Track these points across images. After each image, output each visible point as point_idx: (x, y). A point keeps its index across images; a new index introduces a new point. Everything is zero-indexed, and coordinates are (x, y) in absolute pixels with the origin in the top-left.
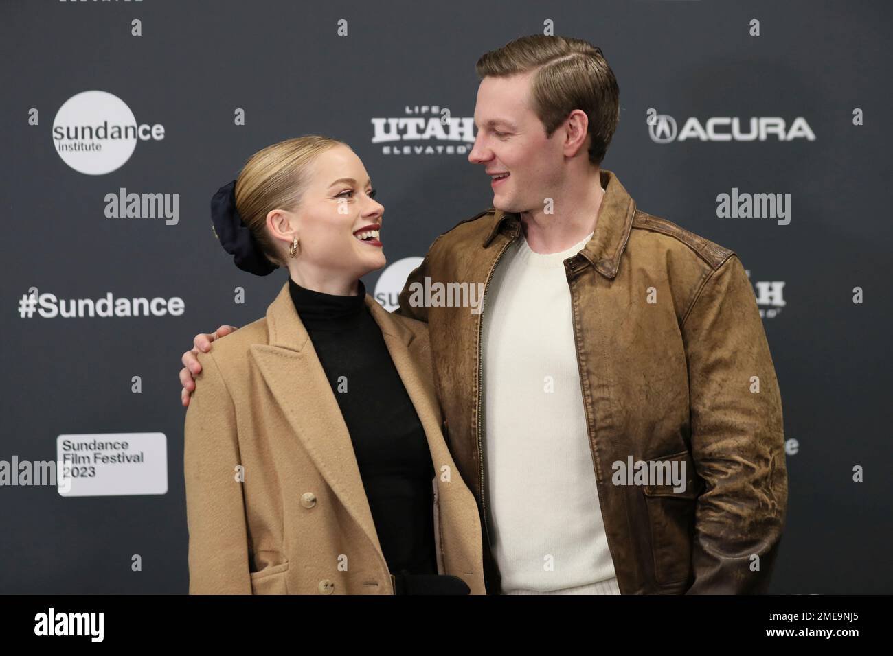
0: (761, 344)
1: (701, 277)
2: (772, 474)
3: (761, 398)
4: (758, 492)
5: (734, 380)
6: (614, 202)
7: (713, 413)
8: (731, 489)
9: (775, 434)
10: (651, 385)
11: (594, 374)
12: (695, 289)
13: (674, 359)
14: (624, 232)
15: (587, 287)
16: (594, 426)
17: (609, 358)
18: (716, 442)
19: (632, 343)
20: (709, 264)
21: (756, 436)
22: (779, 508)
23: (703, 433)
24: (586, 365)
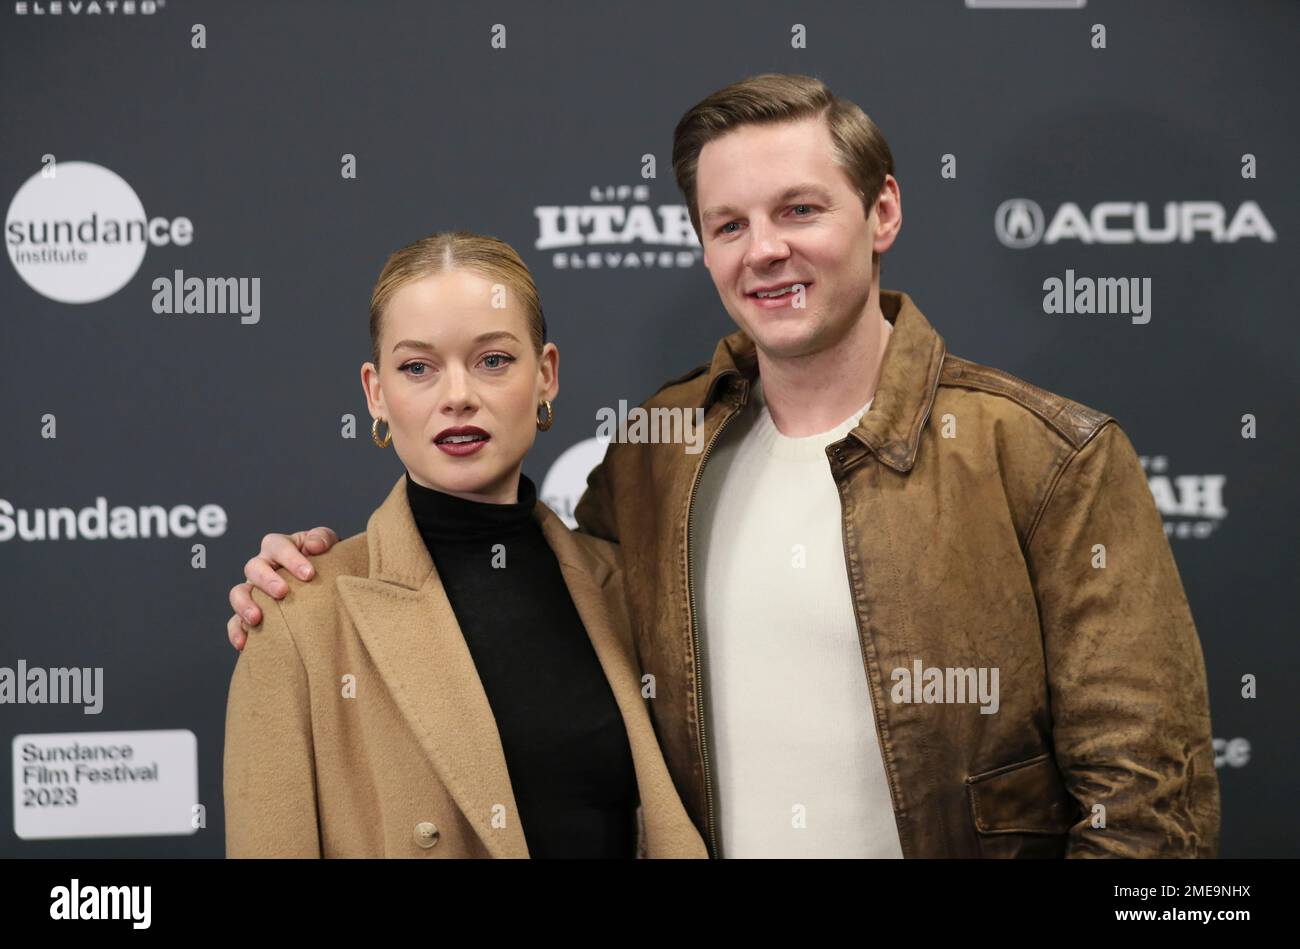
0: (1163, 570)
1: (1054, 463)
2: (1189, 787)
3: (1166, 660)
4: (1165, 820)
5: (1119, 632)
6: (907, 344)
7: (1083, 688)
8: (1117, 816)
9: (1192, 720)
10: (979, 647)
11: (883, 634)
12: (1045, 482)
13: (1014, 602)
14: (925, 392)
15: (867, 490)
16: (886, 721)
17: (905, 606)
18: (1093, 737)
19: (944, 580)
20: (1067, 441)
21: (1158, 724)
22: (1205, 845)
23: (1071, 723)
24: (869, 619)
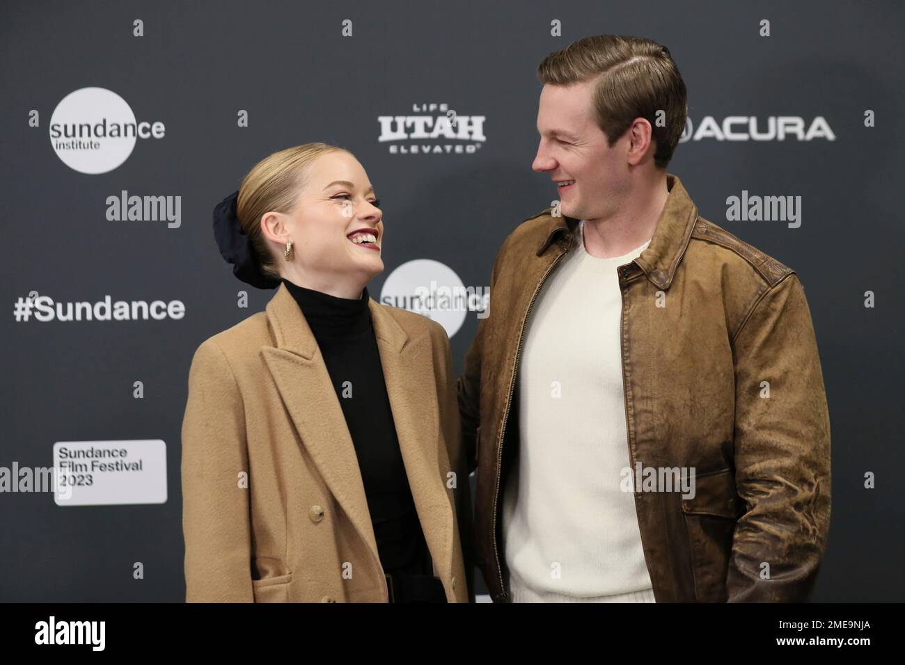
0: (814, 368)
1: (757, 293)
2: (815, 500)
3: (809, 421)
4: (799, 516)
5: (783, 400)
6: (675, 209)
7: (757, 432)
8: (771, 510)
9: (822, 460)
10: (697, 400)
11: (638, 385)
12: (750, 304)
13: (722, 375)
14: (682, 242)
15: (640, 297)
16: (635, 439)
17: (654, 370)
18: (759, 462)
19: (680, 356)
20: (766, 281)
21: (801, 458)
22: (820, 536)
23: (747, 452)
24: (631, 375)
